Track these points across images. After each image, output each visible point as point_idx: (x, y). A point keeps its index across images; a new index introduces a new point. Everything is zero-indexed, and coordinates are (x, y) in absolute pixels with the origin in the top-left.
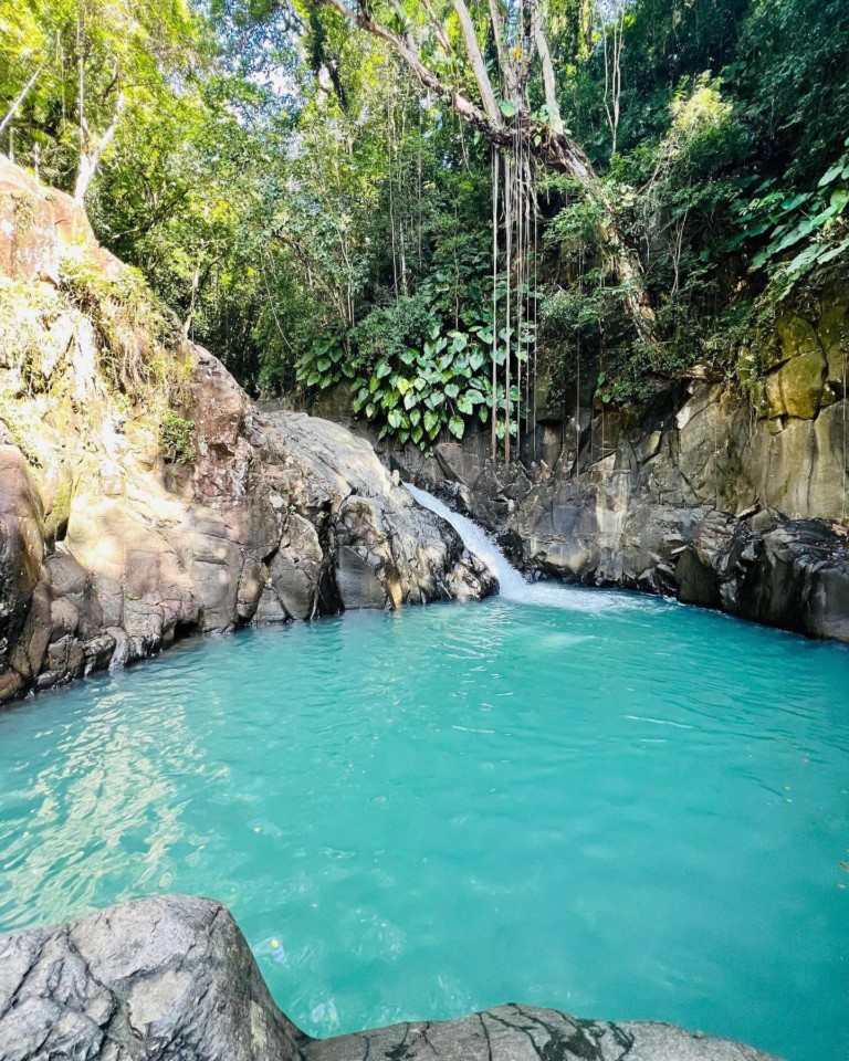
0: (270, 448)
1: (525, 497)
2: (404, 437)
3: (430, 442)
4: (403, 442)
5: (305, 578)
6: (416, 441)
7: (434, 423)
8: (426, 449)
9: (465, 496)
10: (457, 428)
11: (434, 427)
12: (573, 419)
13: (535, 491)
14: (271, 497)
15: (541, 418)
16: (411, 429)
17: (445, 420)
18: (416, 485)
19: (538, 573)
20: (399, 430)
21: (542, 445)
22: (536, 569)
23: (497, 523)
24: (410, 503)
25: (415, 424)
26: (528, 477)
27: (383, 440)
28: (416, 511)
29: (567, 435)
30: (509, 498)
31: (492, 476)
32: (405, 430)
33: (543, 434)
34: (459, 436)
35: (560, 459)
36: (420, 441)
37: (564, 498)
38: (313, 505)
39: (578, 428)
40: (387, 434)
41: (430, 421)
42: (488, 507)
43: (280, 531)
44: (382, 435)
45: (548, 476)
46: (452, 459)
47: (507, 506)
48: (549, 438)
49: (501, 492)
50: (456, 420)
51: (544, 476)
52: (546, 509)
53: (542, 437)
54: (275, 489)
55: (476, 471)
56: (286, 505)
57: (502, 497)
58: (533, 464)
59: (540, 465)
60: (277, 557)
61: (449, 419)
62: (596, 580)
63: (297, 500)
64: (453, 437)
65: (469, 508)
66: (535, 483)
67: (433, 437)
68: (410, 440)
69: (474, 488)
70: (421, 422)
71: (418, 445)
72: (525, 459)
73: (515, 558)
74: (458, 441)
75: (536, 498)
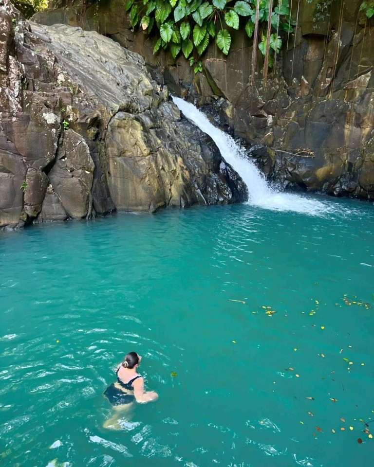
0: (41, 65)
1: (283, 113)
2: (176, 51)
3: (198, 57)
4: (175, 56)
5: (79, 186)
6: (186, 56)
7: (202, 38)
8: (195, 64)
9: (228, 112)
10: (224, 43)
11: (202, 42)
12: (336, 34)
13: (293, 108)
14: (44, 114)
15: (306, 32)
16: (182, 43)
17: (213, 34)
18: (186, 100)
19: (286, 183)
20: (171, 43)
21: (305, 61)
22: (285, 179)
23: (255, 137)
24: (177, 117)
25: (185, 37)
26: (289, 93)
27: (158, 53)
28: (181, 125)
29: (329, 51)
30: (269, 113)
31: (254, 92)
32: (177, 45)
33: (307, 49)
34: (226, 52)
35: (320, 76)
36: (190, 56)
37: (317, 115)
38: (83, 121)
39: (340, 43)
40: (161, 48)
41: (198, 36)
42: (248, 121)
43: (55, 144)
44: (156, 49)
45: (306, 92)
46: (218, 75)
47: (266, 121)
48: (312, 53)
49: (261, 108)
50: (223, 35)
51: (303, 93)
52: (301, 125)
53: (305, 53)
54: (47, 106)
55: (239, 86)
56: (59, 121)
57: (263, 112)
58: (295, 80)
59: (300, 81)
60: (56, 167)
61: (216, 33)
62: (334, 189)
63: (69, 117)
64: (220, 51)
65: (230, 122)
66: (293, 99)
67: (201, 52)
68: (181, 53)
69: (237, 104)
70: (191, 36)
71: (188, 60)
72: (286, 74)
73: (267, 169)
74: (225, 56)
75: (293, 114)
